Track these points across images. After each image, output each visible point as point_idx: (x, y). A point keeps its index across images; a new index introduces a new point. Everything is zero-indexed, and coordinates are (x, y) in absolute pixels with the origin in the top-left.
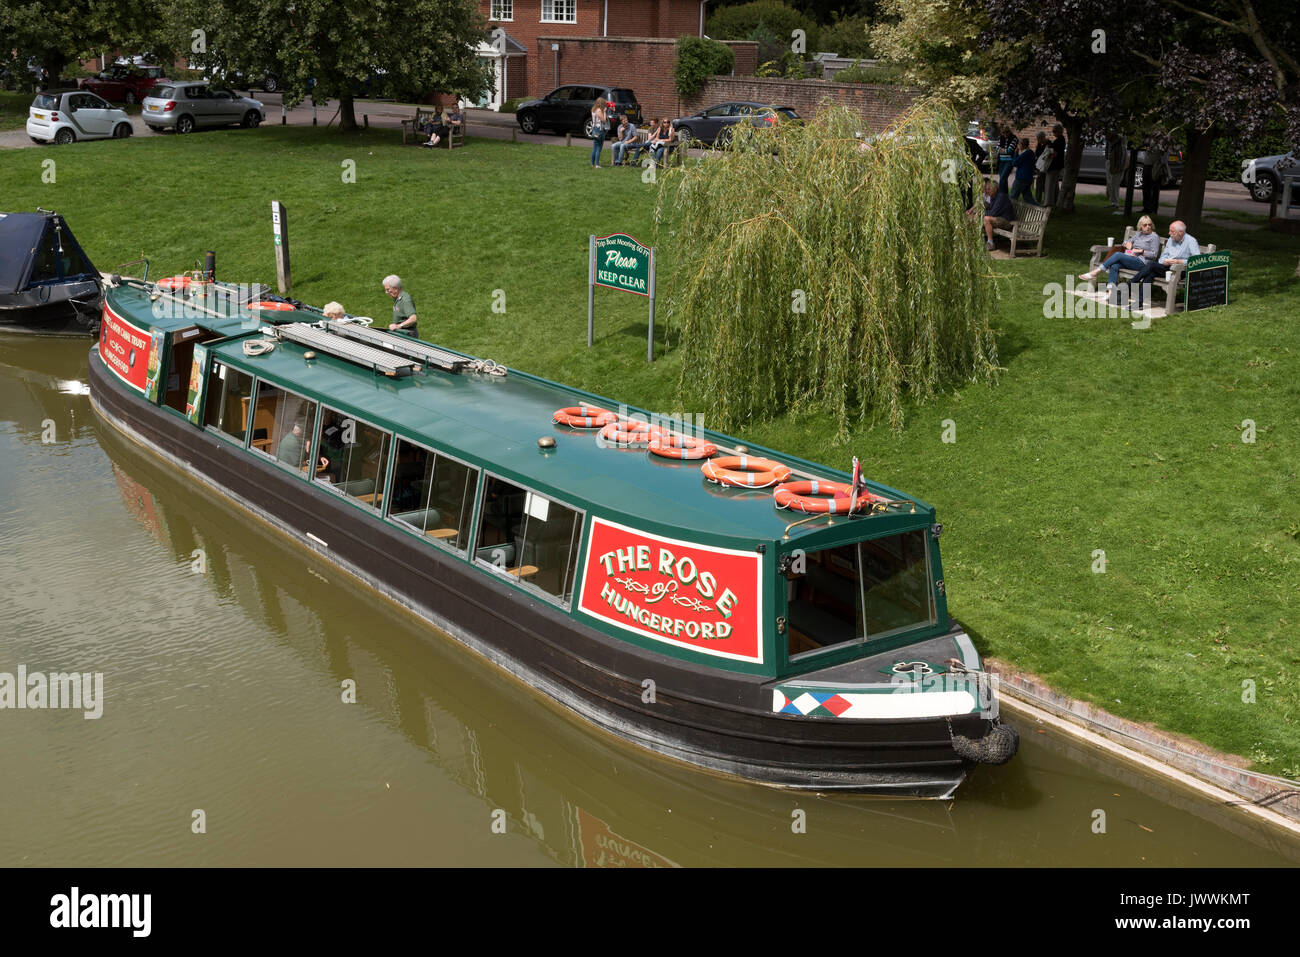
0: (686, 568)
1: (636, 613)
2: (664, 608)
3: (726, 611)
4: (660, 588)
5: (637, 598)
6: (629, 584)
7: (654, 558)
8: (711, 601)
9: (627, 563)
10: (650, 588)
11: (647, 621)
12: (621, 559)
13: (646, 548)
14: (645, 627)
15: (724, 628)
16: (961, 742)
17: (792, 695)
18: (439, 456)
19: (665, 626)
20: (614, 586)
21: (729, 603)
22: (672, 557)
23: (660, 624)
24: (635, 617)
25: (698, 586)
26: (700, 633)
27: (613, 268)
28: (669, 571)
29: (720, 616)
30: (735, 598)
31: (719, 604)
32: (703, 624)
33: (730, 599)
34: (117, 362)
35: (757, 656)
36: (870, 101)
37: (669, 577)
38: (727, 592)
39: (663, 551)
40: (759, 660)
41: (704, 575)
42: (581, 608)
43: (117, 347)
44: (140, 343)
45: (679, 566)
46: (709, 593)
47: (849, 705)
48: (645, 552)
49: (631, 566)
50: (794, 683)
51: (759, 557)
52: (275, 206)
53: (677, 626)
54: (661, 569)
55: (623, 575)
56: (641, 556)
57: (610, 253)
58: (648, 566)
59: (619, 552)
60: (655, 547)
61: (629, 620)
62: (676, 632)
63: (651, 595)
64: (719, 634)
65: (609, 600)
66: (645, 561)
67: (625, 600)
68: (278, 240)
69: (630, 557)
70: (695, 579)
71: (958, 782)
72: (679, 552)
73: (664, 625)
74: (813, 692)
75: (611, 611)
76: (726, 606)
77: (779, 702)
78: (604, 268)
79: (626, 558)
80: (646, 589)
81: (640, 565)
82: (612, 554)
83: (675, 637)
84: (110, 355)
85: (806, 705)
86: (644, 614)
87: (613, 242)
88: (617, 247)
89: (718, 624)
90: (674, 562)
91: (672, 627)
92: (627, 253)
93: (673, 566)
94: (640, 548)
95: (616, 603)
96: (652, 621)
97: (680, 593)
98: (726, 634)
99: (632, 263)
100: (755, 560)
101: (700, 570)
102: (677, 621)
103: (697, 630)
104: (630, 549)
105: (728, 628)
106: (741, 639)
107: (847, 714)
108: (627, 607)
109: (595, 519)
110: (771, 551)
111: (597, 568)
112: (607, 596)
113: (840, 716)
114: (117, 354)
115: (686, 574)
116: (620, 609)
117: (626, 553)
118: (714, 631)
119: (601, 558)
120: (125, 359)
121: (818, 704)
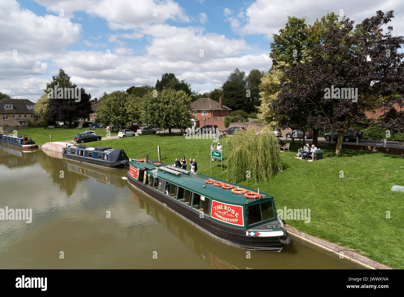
0: (229, 209)
1: (221, 217)
2: (226, 216)
3: (237, 217)
4: (225, 213)
5: (221, 215)
6: (219, 212)
7: (223, 207)
9: (219, 208)
12: (218, 207)
14: (222, 220)
16: (281, 241)
17: (250, 232)
18: (186, 190)
19: (226, 220)
20: (217, 212)
22: (227, 207)
27: (215, 155)
28: (226, 209)
29: (236, 218)
31: (235, 215)
34: (132, 174)
35: (243, 225)
36: (257, 126)
38: (237, 213)
39: (225, 206)
40: (243, 226)
41: (233, 210)
42: (211, 216)
43: (132, 171)
44: (136, 171)
45: (228, 208)
46: (234, 214)
47: (260, 234)
50: (250, 230)
51: (242, 207)
52: (158, 147)
53: (228, 220)
55: (218, 210)
56: (221, 207)
57: (214, 153)
58: (222, 209)
59: (217, 206)
60: (224, 205)
61: (220, 219)
63: (223, 214)
64: (236, 221)
68: (159, 152)
69: (219, 207)
70: (231, 211)
71: (282, 248)
72: (228, 206)
74: (254, 232)
75: (216, 217)
77: (247, 234)
78: (214, 156)
80: (222, 213)
81: (221, 209)
83: (228, 222)
84: (131, 173)
85: (252, 234)
88: (215, 152)
91: (227, 220)
93: (227, 209)
94: (221, 205)
96: (224, 219)
99: (218, 154)
100: (241, 207)
101: (232, 209)
103: (232, 220)
104: (219, 206)
106: (240, 222)
107: (260, 236)
108: (219, 216)
109: (213, 200)
110: (244, 206)
111: (214, 209)
113: (259, 236)
114: (132, 173)
115: (229, 210)
116: (218, 217)
117: (218, 206)
118: (235, 221)
120: (133, 173)
121: (255, 234)
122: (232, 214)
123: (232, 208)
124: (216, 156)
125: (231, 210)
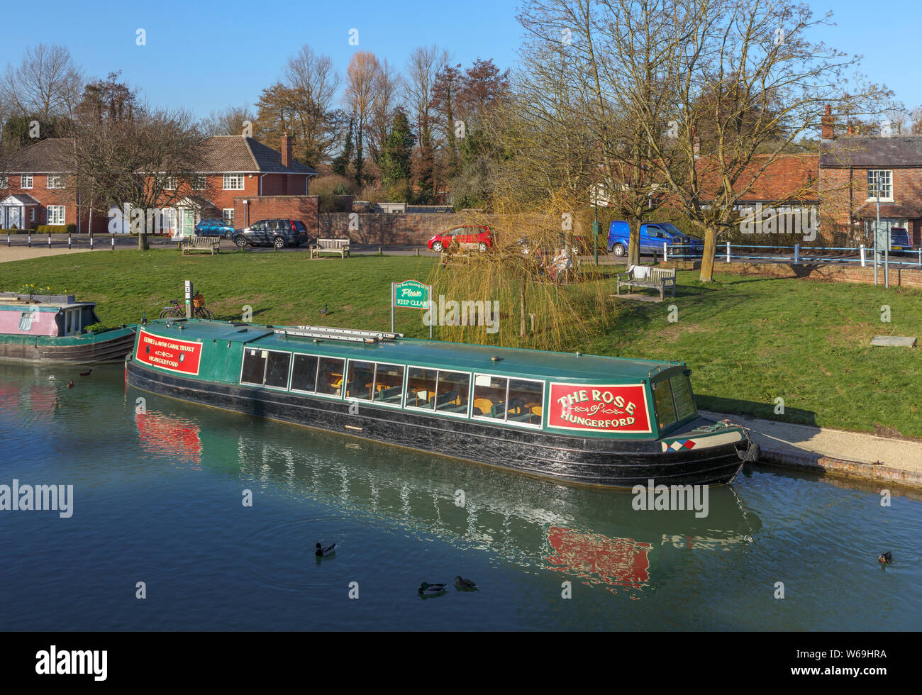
0: (608, 397)
1: (583, 421)
2: (599, 416)
3: (631, 412)
4: (595, 408)
7: (589, 395)
8: (623, 409)
9: (574, 400)
10: (589, 409)
11: (590, 424)
13: (585, 391)
14: (590, 427)
15: (631, 420)
21: (632, 408)
22: (599, 393)
23: (598, 424)
24: (582, 423)
25: (615, 403)
26: (619, 424)
28: (598, 399)
29: (629, 415)
30: (634, 406)
31: (627, 409)
32: (620, 420)
33: (632, 406)
35: (648, 429)
37: (599, 402)
38: (630, 403)
39: (594, 391)
41: (617, 398)
42: (549, 426)
45: (604, 396)
46: (622, 405)
47: (694, 444)
48: (584, 393)
49: (577, 401)
54: (594, 399)
56: (581, 395)
57: (404, 290)
58: (587, 399)
61: (580, 426)
62: (607, 426)
63: (590, 412)
65: (566, 419)
66: (584, 397)
67: (576, 417)
69: (576, 397)
70: (613, 401)
73: (599, 424)
74: (678, 440)
76: (630, 410)
78: (402, 298)
79: (573, 398)
80: (587, 410)
81: (582, 399)
82: (565, 397)
83: (607, 429)
86: (588, 422)
87: (407, 284)
88: (409, 287)
89: (628, 418)
90: (601, 395)
91: (604, 424)
92: (415, 289)
93: (600, 397)
94: (581, 392)
95: (571, 419)
96: (593, 423)
97: (606, 408)
98: (633, 422)
99: (419, 294)
101: (615, 396)
102: (606, 421)
104: (575, 393)
105: (633, 419)
109: (551, 384)
112: (565, 417)
115: (608, 399)
117: (573, 396)
118: (626, 422)
119: (558, 401)
122: (617, 408)
123: (616, 392)
124: (410, 299)
125: (612, 398)
